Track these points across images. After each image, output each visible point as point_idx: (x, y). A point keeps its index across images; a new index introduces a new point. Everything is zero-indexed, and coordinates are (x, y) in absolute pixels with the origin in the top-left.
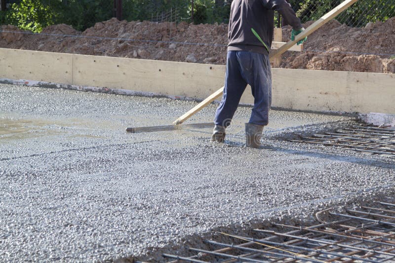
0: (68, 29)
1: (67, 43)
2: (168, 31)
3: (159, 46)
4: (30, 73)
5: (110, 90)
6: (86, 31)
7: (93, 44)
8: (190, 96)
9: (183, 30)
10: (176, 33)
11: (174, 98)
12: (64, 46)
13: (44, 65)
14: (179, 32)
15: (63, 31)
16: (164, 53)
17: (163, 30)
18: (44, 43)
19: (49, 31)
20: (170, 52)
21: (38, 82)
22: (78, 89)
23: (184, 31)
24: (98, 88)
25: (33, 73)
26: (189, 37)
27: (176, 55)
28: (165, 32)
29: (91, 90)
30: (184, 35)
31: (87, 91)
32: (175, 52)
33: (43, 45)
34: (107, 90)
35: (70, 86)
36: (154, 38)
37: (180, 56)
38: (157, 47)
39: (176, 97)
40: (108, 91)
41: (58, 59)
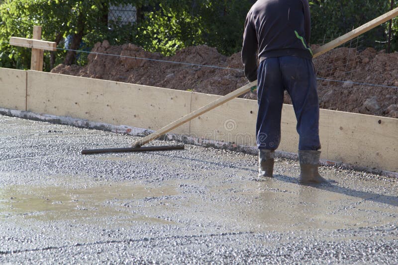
0: (211, 53)
1: (204, 73)
2: (345, 60)
3: (328, 84)
4: (135, 116)
5: (239, 147)
6: (232, 56)
7: (237, 77)
8: (348, 162)
9: (367, 60)
10: (357, 64)
11: (326, 164)
12: (199, 78)
13: (154, 106)
14: (361, 63)
15: (203, 55)
16: (334, 94)
17: (337, 60)
18: (174, 72)
19: (184, 54)
20: (342, 93)
21: (144, 130)
22: (196, 142)
23: (368, 63)
24: (223, 143)
25: (138, 116)
26: (374, 71)
27: (350, 98)
28: (340, 63)
29: (213, 146)
30: (367, 69)
31: (208, 146)
32: (350, 93)
33: (173, 74)
34: (235, 146)
35: (185, 138)
36: (322, 72)
37: (357, 100)
38: (324, 85)
39: (329, 162)
40: (236, 148)
41: (172, 99)
